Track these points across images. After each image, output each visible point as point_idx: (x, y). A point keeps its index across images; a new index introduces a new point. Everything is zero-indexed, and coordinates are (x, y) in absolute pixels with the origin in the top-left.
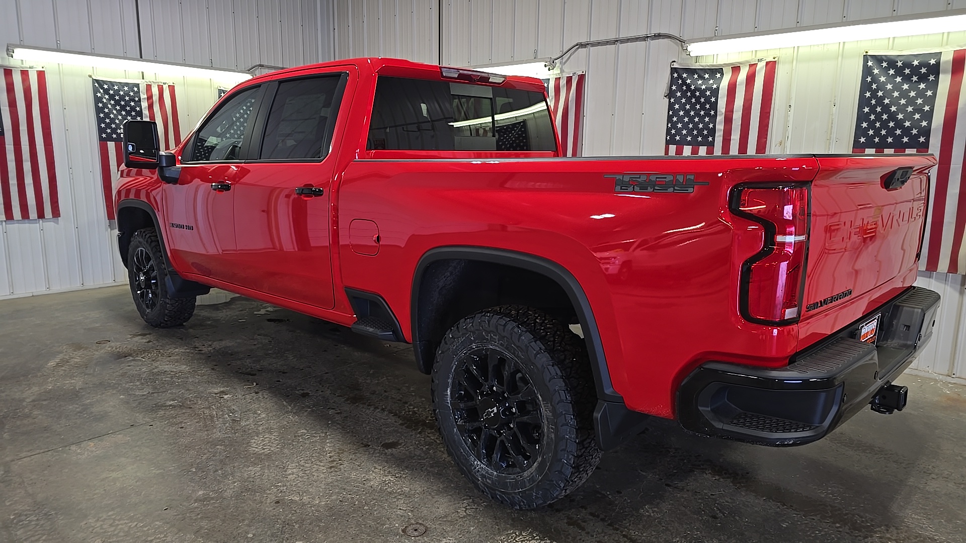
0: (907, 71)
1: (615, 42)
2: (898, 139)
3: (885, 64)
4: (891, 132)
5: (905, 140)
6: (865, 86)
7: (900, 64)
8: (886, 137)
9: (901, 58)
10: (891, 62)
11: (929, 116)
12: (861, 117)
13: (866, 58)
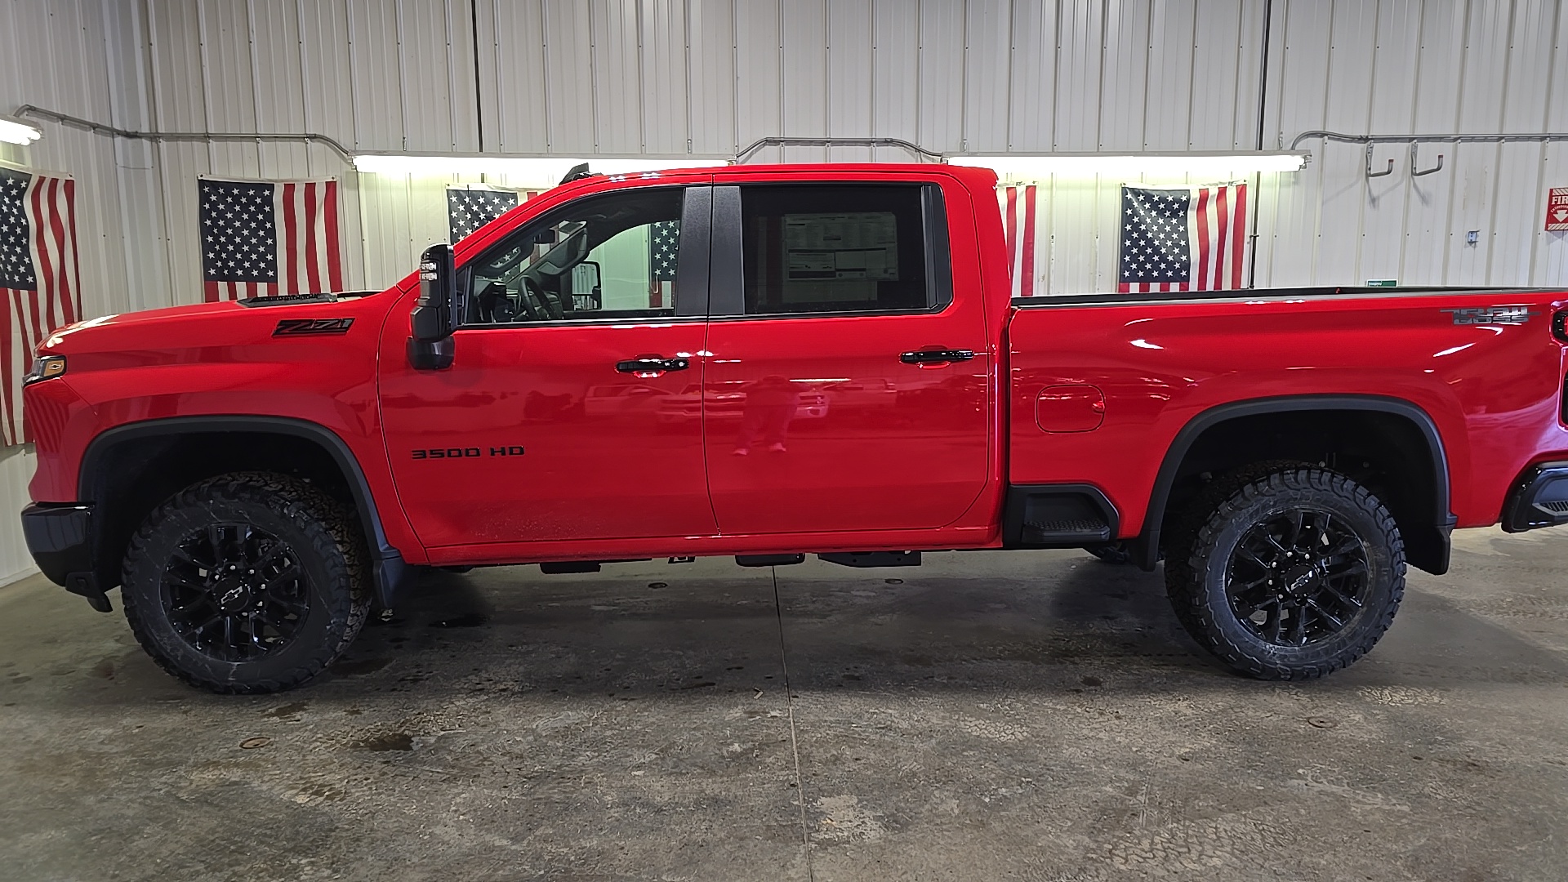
0: (1162, 206)
1: (823, 143)
2: (1163, 272)
3: (1141, 198)
4: (1156, 266)
5: (1170, 274)
6: (1126, 219)
7: (1156, 198)
8: (1151, 271)
9: (1158, 193)
10: (1148, 197)
11: (1186, 250)
12: (1125, 251)
13: (1124, 190)
